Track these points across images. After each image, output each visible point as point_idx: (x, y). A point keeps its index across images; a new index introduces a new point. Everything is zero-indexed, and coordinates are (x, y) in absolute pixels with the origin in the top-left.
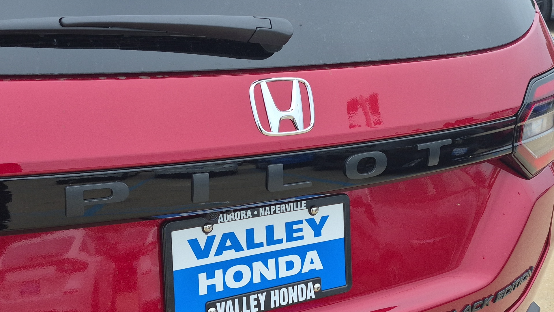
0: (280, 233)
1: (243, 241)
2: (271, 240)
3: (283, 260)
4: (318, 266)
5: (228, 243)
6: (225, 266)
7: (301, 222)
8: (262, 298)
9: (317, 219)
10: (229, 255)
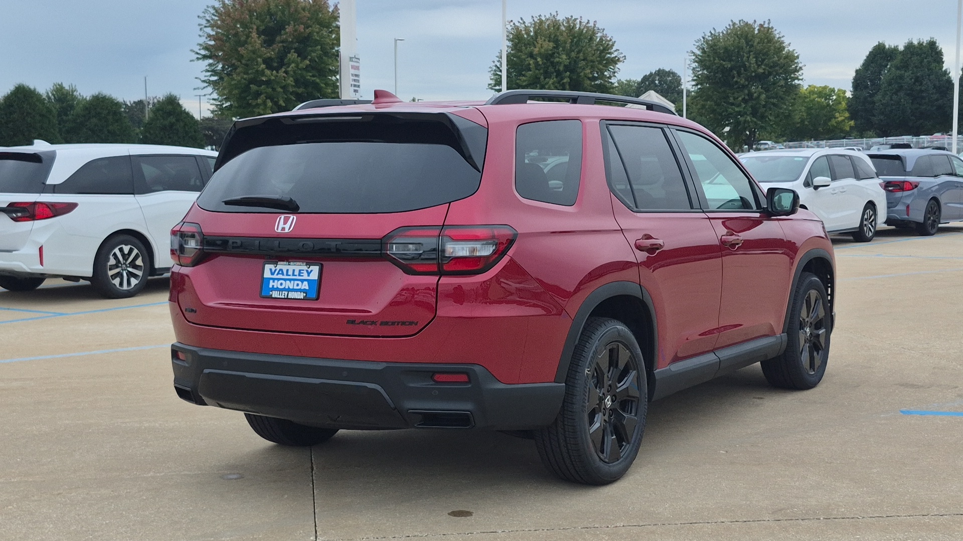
0: (297, 273)
1: (285, 273)
2: (293, 275)
3: (296, 282)
4: (307, 288)
5: (280, 272)
6: (279, 279)
7: (303, 270)
8: (286, 293)
9: (309, 270)
10: (280, 276)
